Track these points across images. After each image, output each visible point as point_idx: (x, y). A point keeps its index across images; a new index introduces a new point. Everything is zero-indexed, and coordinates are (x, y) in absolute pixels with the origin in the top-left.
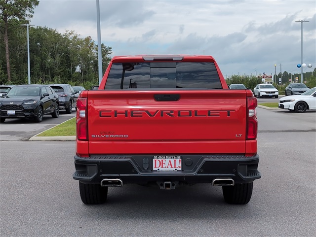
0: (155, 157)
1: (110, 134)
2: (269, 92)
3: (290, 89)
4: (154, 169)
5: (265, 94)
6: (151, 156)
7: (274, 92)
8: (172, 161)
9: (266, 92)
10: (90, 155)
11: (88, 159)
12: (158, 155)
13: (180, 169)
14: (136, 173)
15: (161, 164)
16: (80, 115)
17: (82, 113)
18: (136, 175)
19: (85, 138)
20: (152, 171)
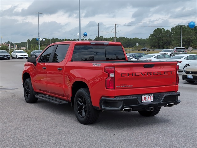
0: (143, 95)
1: (125, 85)
2: (23, 56)
3: (34, 54)
4: (142, 101)
5: (20, 56)
6: (141, 95)
7: (26, 56)
8: (149, 96)
9: (21, 56)
10: (115, 97)
11: (115, 99)
12: (144, 94)
13: (152, 101)
14: (139, 104)
15: (145, 99)
16: (111, 76)
17: (111, 75)
18: (139, 105)
19: (113, 88)
20: (141, 102)
